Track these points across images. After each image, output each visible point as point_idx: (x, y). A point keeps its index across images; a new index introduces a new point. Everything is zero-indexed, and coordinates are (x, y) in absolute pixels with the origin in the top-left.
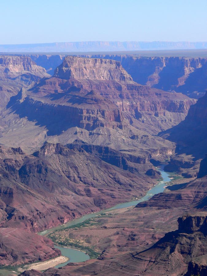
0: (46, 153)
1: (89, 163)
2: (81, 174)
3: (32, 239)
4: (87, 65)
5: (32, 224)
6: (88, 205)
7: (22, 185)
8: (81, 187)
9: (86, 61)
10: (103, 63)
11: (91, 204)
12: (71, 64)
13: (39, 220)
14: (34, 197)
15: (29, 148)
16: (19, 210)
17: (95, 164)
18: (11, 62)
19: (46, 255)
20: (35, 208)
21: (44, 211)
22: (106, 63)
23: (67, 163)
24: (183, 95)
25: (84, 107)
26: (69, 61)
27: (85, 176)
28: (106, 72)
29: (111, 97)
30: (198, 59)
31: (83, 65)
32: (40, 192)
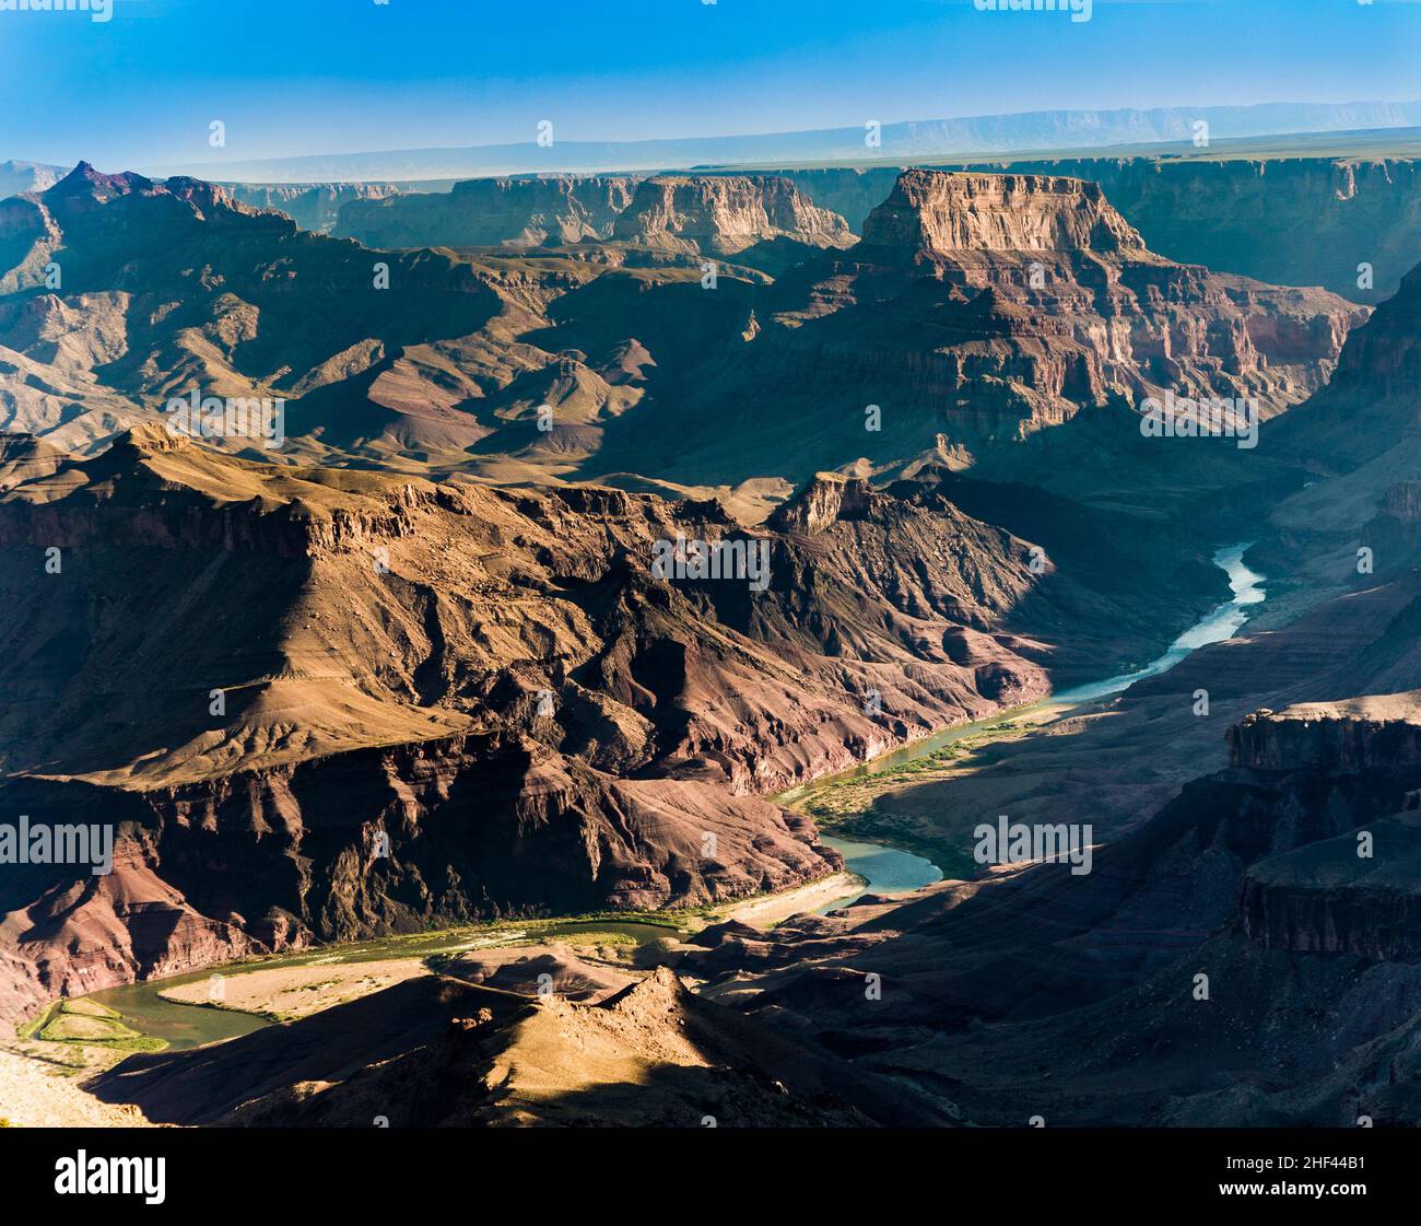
0: (812, 517)
1: (964, 548)
2: (937, 584)
3: (744, 818)
4: (978, 202)
5: (752, 767)
6: (954, 695)
7: (718, 630)
8: (933, 631)
9: (976, 187)
10: (1036, 190)
11: (968, 689)
12: (921, 197)
13: (776, 750)
14: (761, 670)
15: (767, 499)
16: (704, 720)
17: (986, 547)
18: (723, 198)
19: (787, 872)
20: (762, 709)
21: (794, 719)
22: (1045, 188)
23: (888, 548)
24: (1327, 293)
25: (961, 349)
26: (913, 189)
27: (950, 593)
28: (1047, 222)
29: (1068, 310)
30: (1383, 163)
31: (966, 203)
32: (786, 654)
